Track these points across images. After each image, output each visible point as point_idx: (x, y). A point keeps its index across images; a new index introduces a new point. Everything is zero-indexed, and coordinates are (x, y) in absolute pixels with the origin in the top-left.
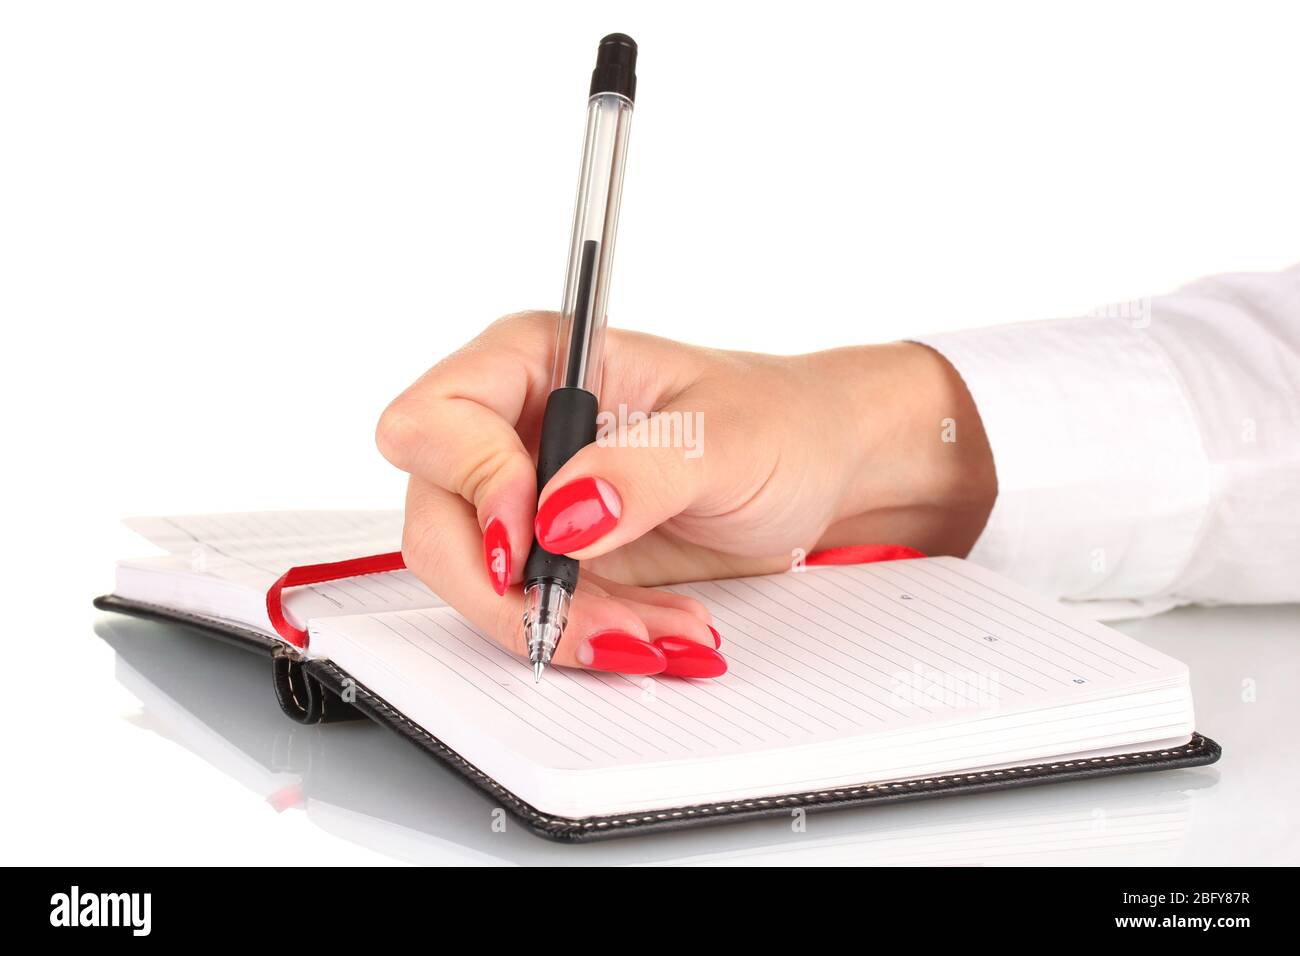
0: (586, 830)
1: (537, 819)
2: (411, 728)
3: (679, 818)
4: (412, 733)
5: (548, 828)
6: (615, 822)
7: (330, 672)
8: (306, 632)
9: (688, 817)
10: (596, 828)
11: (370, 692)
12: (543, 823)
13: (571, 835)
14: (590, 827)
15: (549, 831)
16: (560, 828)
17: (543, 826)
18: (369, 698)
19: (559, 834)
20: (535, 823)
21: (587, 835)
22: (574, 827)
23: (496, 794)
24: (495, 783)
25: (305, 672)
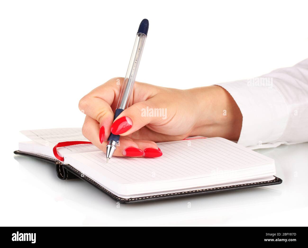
0: (130, 201)
1: (118, 198)
2: (88, 179)
3: (152, 198)
5: (120, 201)
6: (136, 199)
7: (69, 167)
8: (63, 158)
9: (154, 198)
10: (131, 201)
11: (78, 171)
12: (119, 199)
13: (126, 202)
14: (130, 200)
15: (121, 201)
16: (123, 200)
17: (119, 200)
18: (78, 172)
19: (123, 202)
20: (117, 199)
21: (129, 202)
22: (127, 200)
23: (108, 193)
24: (108, 191)
25: (63, 167)
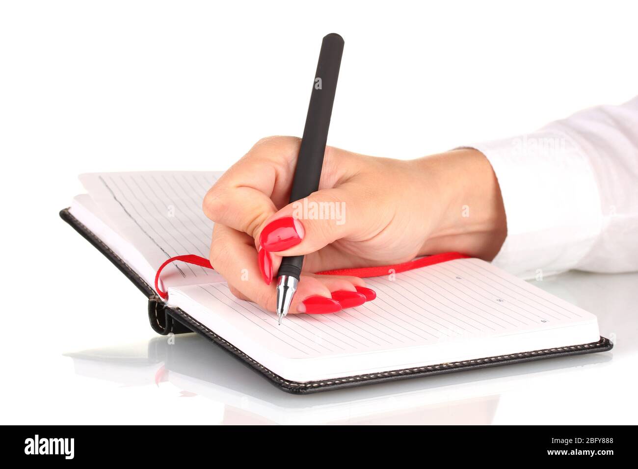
0: (308, 388)
1: (284, 383)
2: (220, 340)
3: (352, 381)
4: (220, 343)
5: (289, 387)
6: (322, 384)
7: (179, 313)
8: (167, 293)
9: (357, 381)
10: (312, 387)
11: (199, 323)
12: (287, 385)
13: (300, 390)
14: (310, 386)
15: (290, 389)
16: (295, 387)
18: (199, 326)
19: (295, 390)
20: (283, 385)
21: (308, 390)
22: (302, 386)
23: (263, 371)
24: (262, 366)
25: (166, 312)
